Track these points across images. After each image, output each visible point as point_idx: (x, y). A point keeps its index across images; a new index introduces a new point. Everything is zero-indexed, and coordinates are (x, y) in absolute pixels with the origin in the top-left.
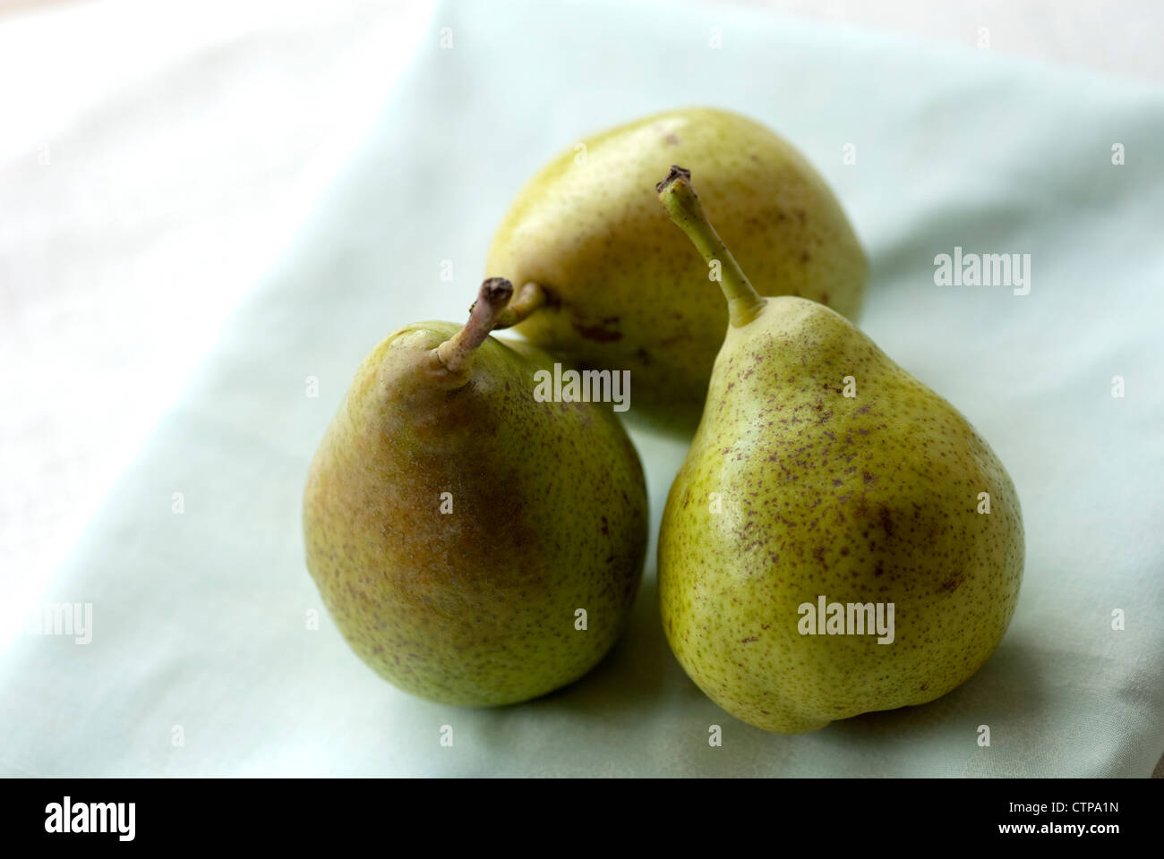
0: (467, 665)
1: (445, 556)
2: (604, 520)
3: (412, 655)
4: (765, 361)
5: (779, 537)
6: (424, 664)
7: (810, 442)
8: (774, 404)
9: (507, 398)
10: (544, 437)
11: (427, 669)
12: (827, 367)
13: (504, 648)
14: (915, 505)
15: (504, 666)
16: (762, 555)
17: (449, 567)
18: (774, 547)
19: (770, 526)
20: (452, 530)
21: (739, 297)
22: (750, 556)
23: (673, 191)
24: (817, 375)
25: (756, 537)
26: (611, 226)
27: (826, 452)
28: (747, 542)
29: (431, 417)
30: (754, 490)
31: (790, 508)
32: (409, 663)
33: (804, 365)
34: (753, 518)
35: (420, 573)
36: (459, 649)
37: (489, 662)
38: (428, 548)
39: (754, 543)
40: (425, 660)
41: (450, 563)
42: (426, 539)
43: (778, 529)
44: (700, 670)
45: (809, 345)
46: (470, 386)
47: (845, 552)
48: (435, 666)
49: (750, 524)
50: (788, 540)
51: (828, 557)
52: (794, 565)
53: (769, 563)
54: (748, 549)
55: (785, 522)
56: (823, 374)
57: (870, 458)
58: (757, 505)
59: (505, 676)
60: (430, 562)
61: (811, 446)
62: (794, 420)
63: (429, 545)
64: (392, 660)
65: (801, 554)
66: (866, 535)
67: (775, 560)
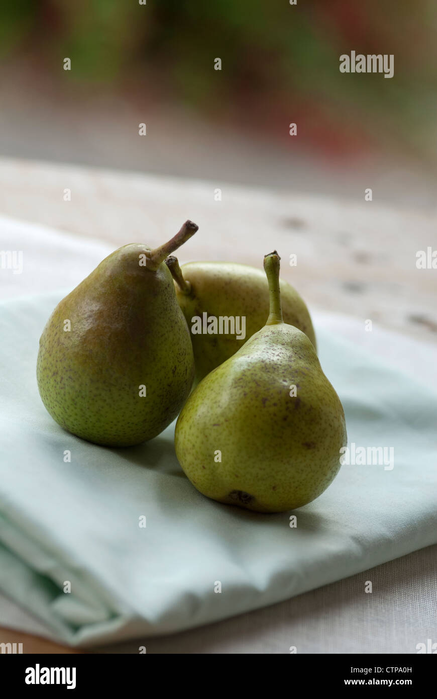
0: (91, 391)
1: (108, 335)
2: (175, 368)
3: (70, 377)
4: (276, 335)
5: (251, 387)
6: (73, 384)
7: (281, 364)
8: (272, 348)
9: (166, 288)
10: (171, 316)
11: (73, 387)
12: (299, 349)
13: (110, 390)
14: (311, 406)
15: (105, 401)
16: (240, 391)
17: (108, 340)
18: (247, 390)
19: (249, 382)
20: (117, 325)
21: (276, 313)
22: (235, 391)
23: (272, 257)
24: (294, 349)
25: (241, 384)
26: (231, 279)
27: (285, 370)
28: (237, 385)
29: (135, 273)
30: (250, 368)
31: (261, 380)
32: (66, 383)
33: (291, 343)
34: (244, 377)
35: (94, 338)
36: (92, 381)
37: (100, 395)
38: (103, 328)
39: (239, 386)
40: (74, 381)
41: (109, 339)
42: (105, 325)
43: (253, 385)
44: (187, 437)
45: (296, 339)
46: (155, 272)
47: (275, 405)
48: (77, 387)
49: (241, 379)
50: (254, 390)
51: (267, 403)
52: (252, 399)
53: (242, 395)
54: (235, 387)
55: (257, 383)
56: (297, 350)
57: (302, 382)
58: (248, 373)
59: (102, 407)
60: (101, 335)
61: (280, 365)
62: (278, 355)
63: (105, 327)
64: (59, 379)
65: (257, 397)
66: (287, 403)
67: (245, 395)
